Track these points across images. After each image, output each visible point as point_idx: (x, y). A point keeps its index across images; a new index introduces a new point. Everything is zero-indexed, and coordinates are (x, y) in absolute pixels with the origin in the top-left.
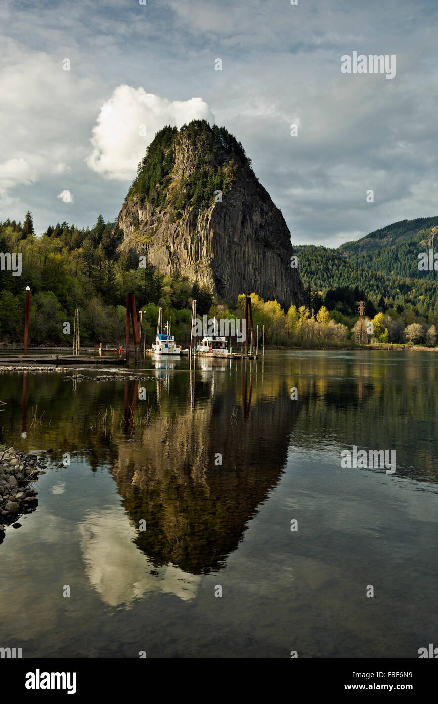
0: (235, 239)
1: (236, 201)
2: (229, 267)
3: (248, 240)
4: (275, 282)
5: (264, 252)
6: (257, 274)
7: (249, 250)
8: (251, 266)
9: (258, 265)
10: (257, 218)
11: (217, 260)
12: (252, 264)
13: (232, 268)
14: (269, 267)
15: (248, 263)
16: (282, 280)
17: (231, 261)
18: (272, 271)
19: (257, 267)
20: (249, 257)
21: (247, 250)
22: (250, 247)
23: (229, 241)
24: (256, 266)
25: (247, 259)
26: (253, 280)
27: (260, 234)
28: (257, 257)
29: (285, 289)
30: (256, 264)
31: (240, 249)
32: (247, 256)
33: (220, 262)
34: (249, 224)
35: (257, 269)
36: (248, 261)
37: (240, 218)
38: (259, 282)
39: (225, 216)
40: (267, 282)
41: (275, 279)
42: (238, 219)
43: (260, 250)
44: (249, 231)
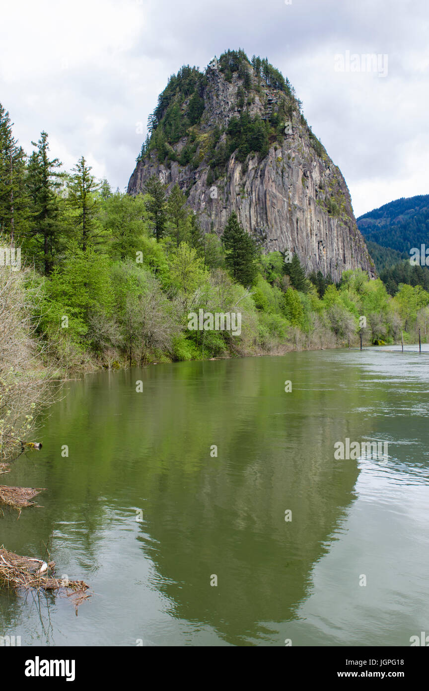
0: (296, 202)
1: (294, 151)
2: (291, 239)
3: (309, 204)
4: (344, 257)
5: (329, 220)
6: (321, 248)
7: (311, 217)
8: (314, 237)
9: (322, 236)
10: (316, 175)
11: (276, 231)
12: (316, 235)
13: (294, 240)
14: (336, 239)
15: (311, 234)
16: (352, 254)
17: (292, 231)
18: (340, 243)
19: (322, 239)
20: (312, 225)
21: (309, 217)
22: (313, 212)
23: (289, 205)
24: (321, 237)
25: (309, 229)
26: (317, 257)
27: (321, 197)
28: (322, 226)
29: (356, 267)
30: (321, 234)
31: (302, 216)
32: (309, 224)
33: (279, 232)
34: (309, 183)
35: (321, 241)
36: (311, 230)
37: (301, 174)
38: (325, 258)
39: (282, 172)
40: (334, 259)
41: (344, 254)
42: (298, 176)
43: (324, 217)
44: (310, 192)
